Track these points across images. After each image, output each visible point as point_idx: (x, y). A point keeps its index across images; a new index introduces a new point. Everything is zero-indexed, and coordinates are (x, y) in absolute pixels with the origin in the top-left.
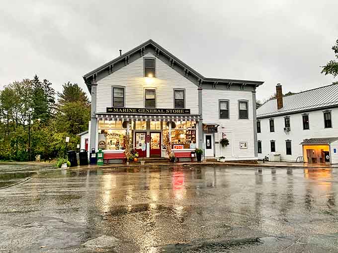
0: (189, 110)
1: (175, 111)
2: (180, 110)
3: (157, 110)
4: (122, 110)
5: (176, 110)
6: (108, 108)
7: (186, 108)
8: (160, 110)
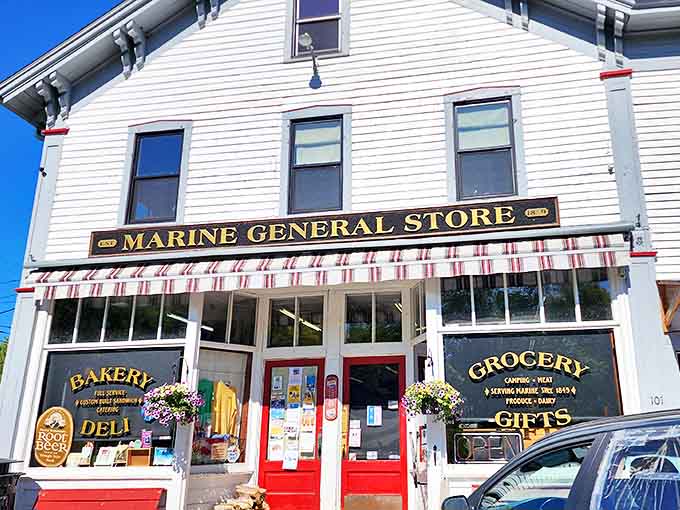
0: (550, 203)
1: (457, 219)
2: (491, 207)
3: (353, 219)
4: (165, 240)
5: (467, 209)
6: (97, 236)
7: (531, 195)
8: (370, 218)
